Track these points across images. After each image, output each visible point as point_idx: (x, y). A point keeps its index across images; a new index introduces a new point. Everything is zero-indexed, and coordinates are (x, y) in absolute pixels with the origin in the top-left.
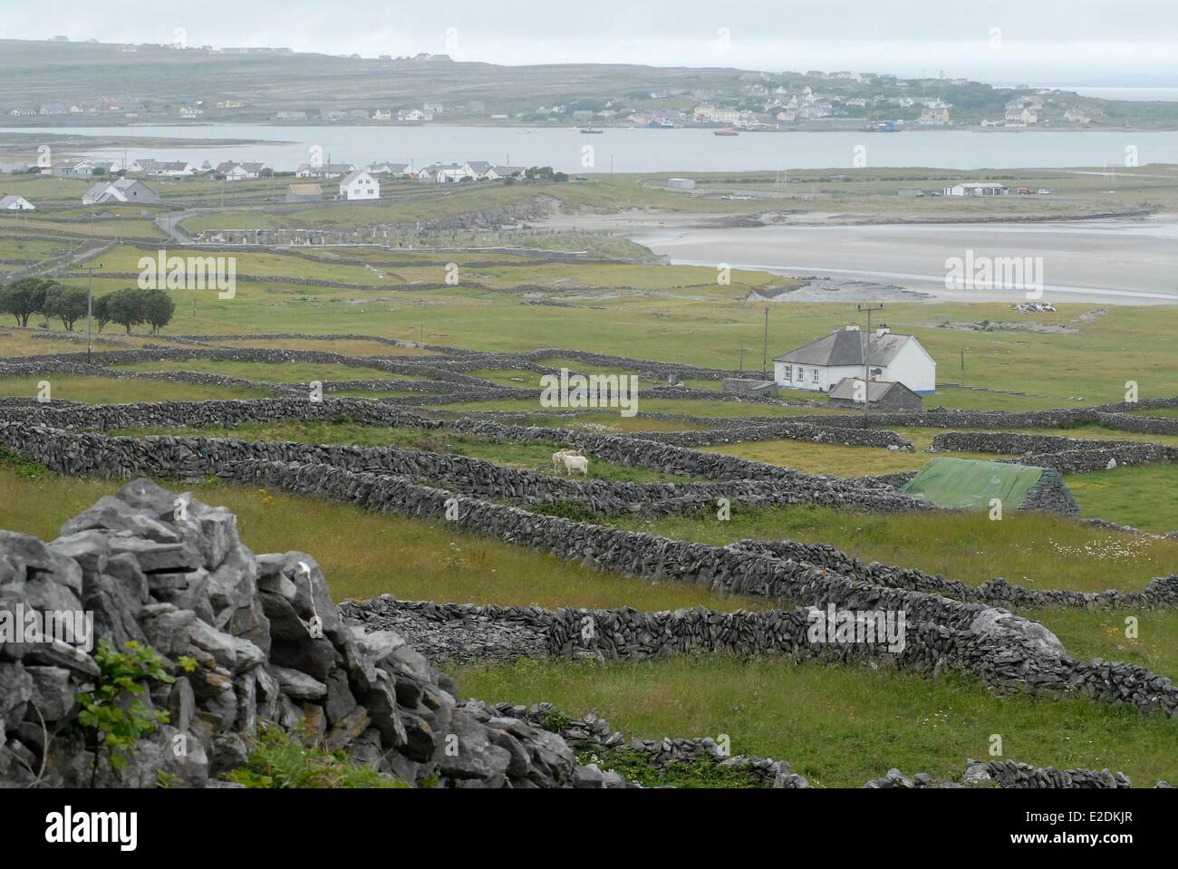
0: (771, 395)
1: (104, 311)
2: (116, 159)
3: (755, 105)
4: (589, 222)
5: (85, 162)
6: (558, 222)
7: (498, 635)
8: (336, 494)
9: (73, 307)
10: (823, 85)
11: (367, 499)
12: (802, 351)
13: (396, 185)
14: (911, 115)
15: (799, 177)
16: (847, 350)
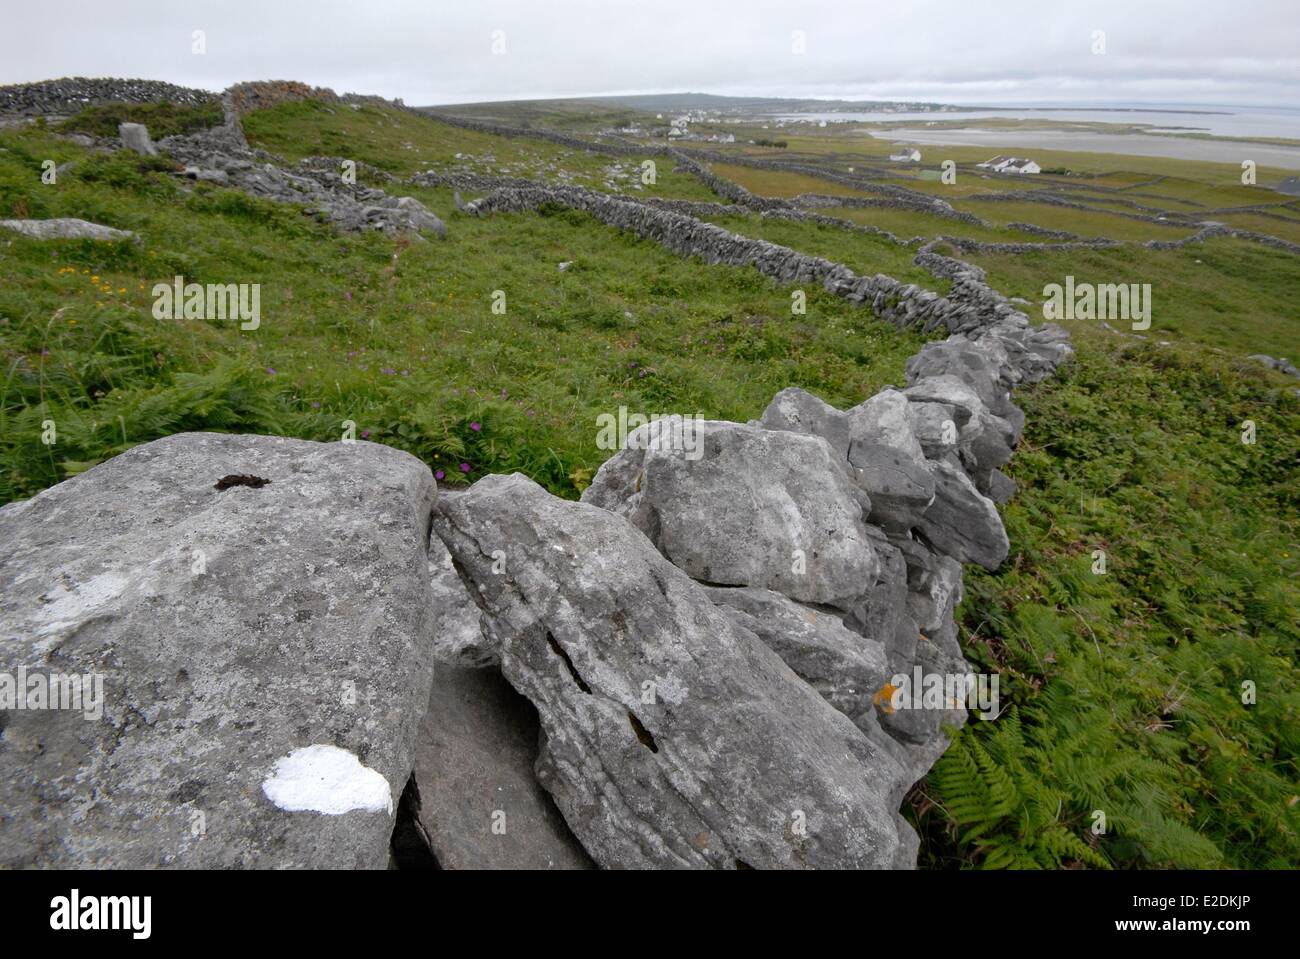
0: (890, 161)
1: (776, 145)
2: (782, 119)
3: (894, 108)
4: (862, 130)
5: (777, 120)
6: (856, 130)
7: (832, 202)
8: (806, 173)
9: (770, 145)
10: (907, 104)
11: (812, 175)
12: (896, 153)
13: (829, 124)
14: (922, 110)
15: (900, 122)
16: (905, 153)
